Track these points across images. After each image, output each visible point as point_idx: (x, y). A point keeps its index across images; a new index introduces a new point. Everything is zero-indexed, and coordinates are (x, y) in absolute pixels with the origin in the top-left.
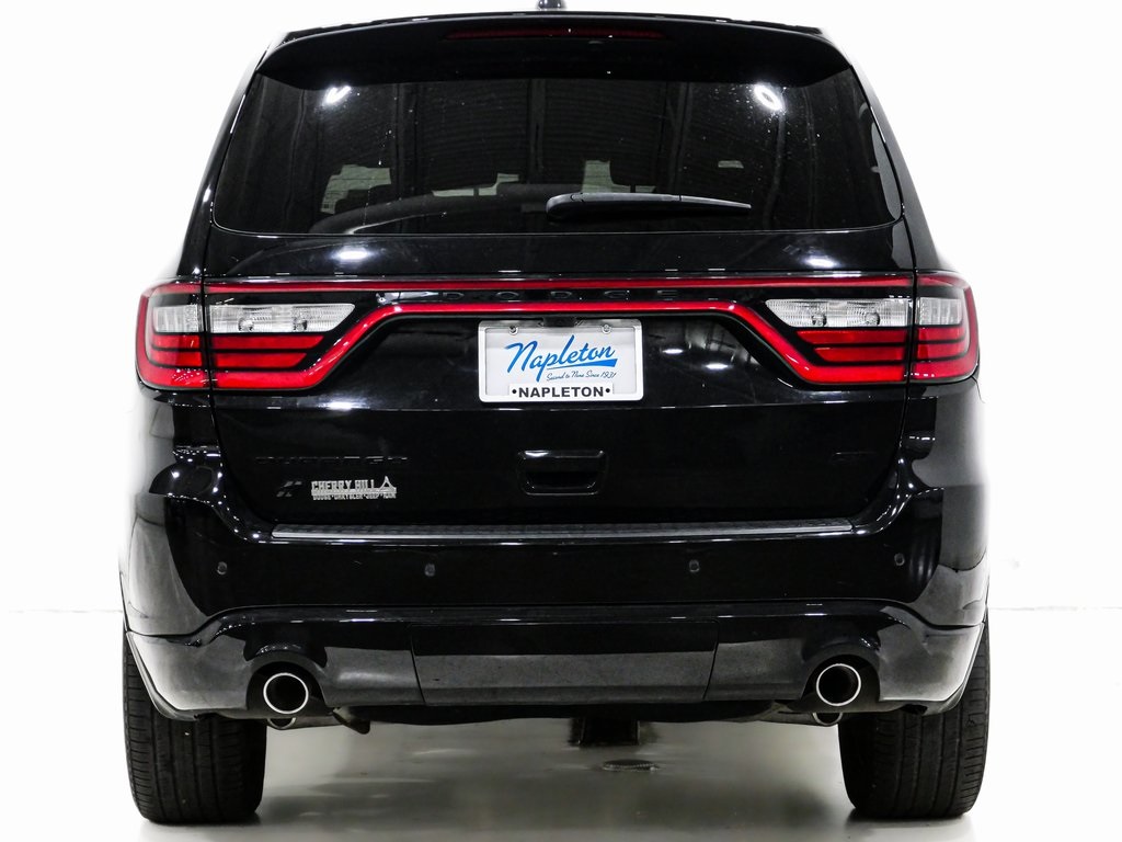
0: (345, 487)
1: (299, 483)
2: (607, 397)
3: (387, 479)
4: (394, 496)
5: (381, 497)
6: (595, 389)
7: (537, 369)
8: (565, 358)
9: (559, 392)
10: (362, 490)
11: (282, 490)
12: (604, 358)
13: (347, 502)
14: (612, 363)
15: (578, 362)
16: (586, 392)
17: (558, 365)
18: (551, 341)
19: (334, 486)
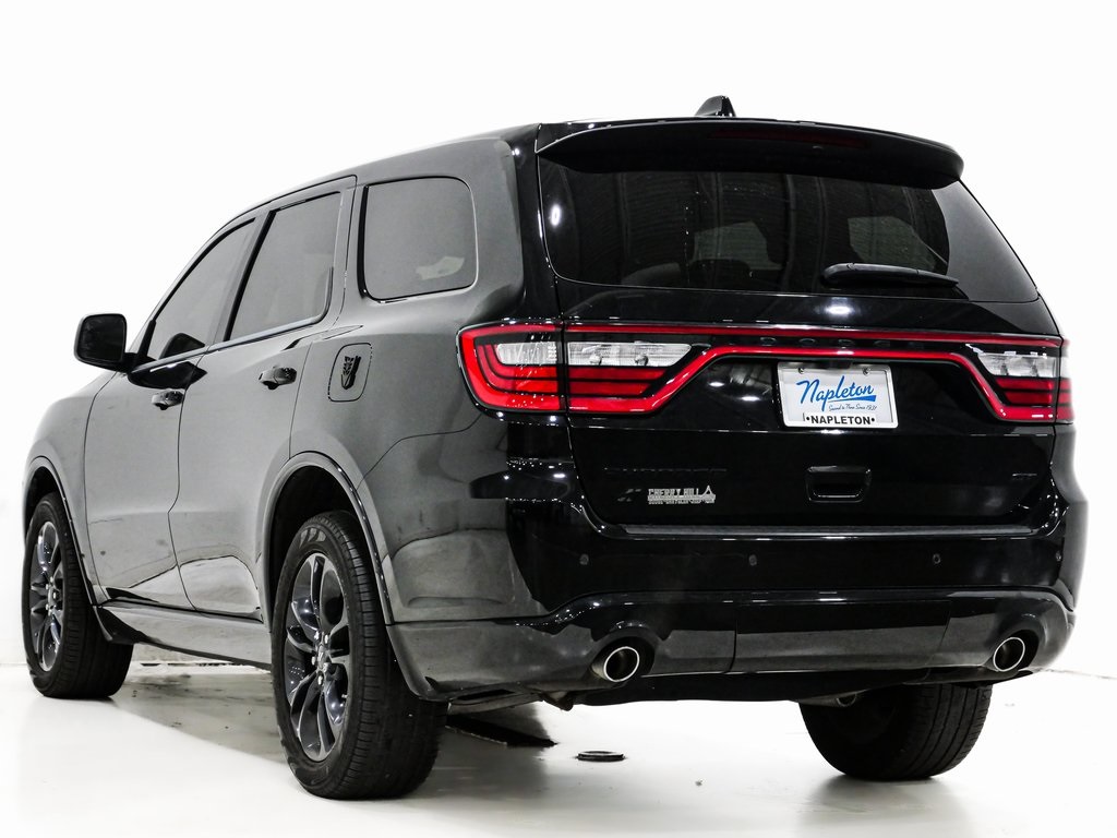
0: (676, 494)
1: (639, 490)
2: (873, 425)
3: (708, 488)
4: (713, 501)
5: (703, 503)
6: (864, 419)
7: (822, 401)
8: (839, 394)
9: (839, 420)
10: (689, 496)
11: (623, 496)
12: (866, 394)
13: (676, 507)
14: (873, 398)
15: (849, 397)
16: (858, 420)
17: (835, 399)
18: (828, 380)
19: (666, 493)
